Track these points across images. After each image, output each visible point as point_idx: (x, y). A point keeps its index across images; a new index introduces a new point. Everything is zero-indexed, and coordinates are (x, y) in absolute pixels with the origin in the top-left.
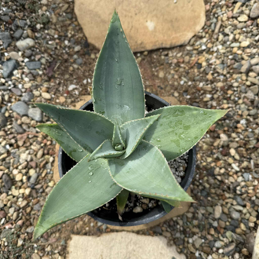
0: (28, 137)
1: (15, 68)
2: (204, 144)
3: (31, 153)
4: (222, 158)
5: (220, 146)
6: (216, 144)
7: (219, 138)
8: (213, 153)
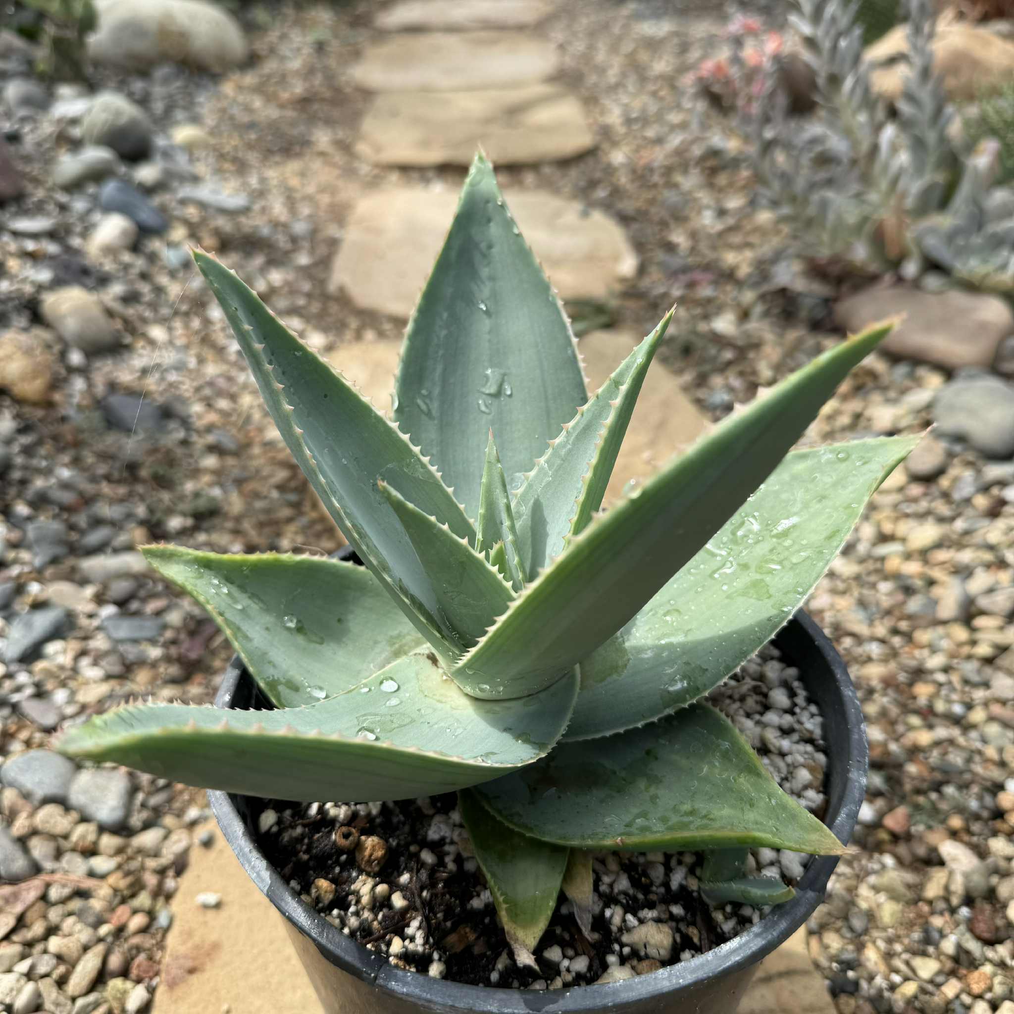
0: (44, 898)
1: (57, 633)
2: (882, 898)
3: (42, 969)
4: (983, 954)
5: (955, 901)
6: (933, 890)
7: (941, 863)
8: (936, 935)
